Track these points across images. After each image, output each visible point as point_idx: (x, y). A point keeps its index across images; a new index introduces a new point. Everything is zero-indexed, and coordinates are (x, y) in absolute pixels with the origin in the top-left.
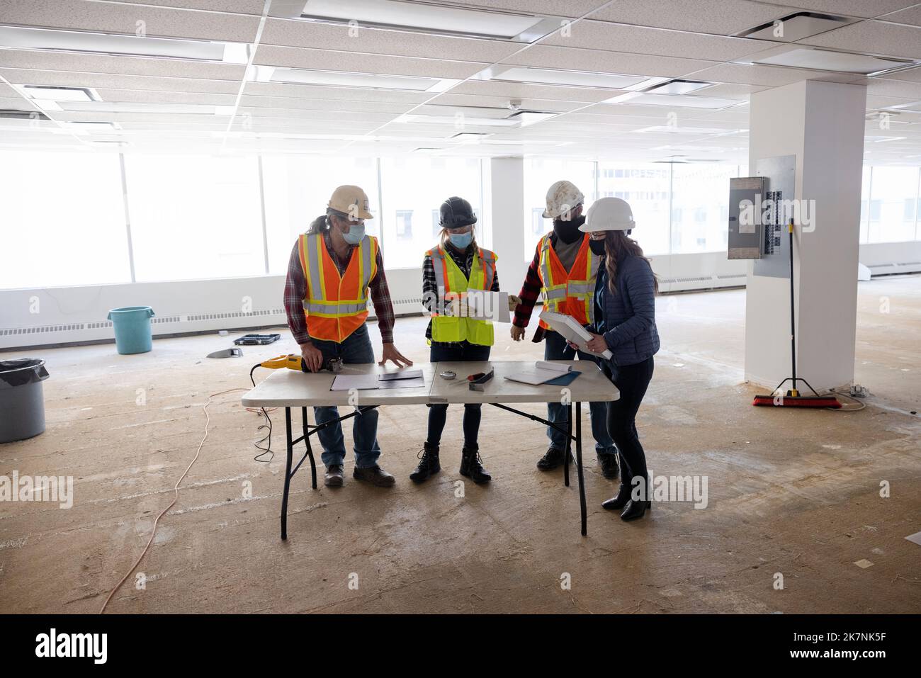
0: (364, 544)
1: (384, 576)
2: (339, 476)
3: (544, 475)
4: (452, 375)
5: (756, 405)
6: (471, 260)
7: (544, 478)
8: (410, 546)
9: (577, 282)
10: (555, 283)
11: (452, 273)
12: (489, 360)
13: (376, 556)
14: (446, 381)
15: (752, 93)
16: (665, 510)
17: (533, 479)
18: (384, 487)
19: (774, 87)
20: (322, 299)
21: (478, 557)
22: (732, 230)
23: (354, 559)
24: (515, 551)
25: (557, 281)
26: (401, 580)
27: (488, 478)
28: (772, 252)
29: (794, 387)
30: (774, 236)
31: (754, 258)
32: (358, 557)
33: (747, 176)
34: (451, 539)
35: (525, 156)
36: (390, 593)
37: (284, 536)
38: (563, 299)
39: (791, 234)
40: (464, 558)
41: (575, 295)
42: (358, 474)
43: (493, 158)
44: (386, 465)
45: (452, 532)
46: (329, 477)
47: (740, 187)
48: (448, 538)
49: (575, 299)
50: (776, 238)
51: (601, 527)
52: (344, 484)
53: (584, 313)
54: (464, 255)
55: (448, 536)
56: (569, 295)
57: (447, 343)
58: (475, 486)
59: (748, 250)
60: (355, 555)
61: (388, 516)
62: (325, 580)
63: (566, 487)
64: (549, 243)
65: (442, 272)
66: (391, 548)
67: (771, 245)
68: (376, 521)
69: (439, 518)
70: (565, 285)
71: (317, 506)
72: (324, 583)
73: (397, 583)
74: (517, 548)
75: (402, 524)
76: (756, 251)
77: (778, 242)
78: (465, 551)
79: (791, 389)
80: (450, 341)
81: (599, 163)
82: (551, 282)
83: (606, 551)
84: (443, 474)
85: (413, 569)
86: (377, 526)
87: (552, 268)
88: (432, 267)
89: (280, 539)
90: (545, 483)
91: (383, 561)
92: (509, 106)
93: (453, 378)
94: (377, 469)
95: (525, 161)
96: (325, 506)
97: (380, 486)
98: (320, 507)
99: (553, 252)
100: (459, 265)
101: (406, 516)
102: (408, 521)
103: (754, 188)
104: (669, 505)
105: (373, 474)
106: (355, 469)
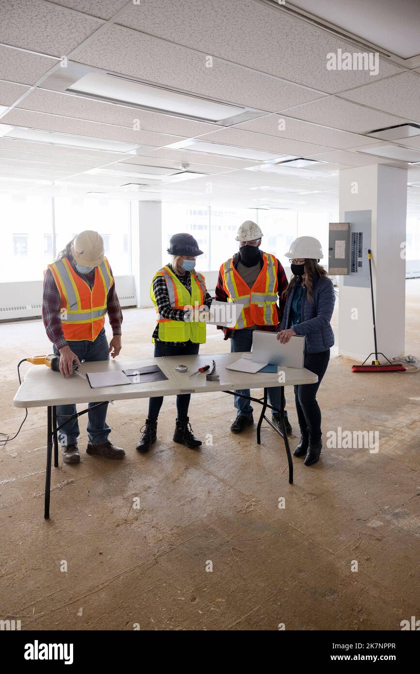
0: (122, 513)
1: (151, 542)
2: (77, 454)
3: (237, 436)
4: (185, 369)
5: (355, 372)
6: (190, 280)
7: (239, 439)
8: (161, 510)
9: (258, 294)
10: (240, 295)
11: (181, 290)
12: (199, 353)
13: (136, 523)
14: (180, 373)
15: (340, 170)
16: (336, 456)
17: (233, 441)
18: (117, 459)
19: (356, 167)
20: (77, 309)
21: (221, 513)
22: (330, 256)
23: (118, 528)
24: (248, 504)
25: (242, 293)
26: (168, 544)
27: (200, 443)
28: (357, 271)
29: (377, 359)
30: (358, 261)
31: (345, 275)
32: (122, 527)
33: (338, 222)
34: (192, 500)
35: (163, 201)
36: (164, 557)
37: (47, 516)
38: (247, 306)
39: (370, 260)
40: (210, 515)
41: (256, 303)
42: (90, 450)
43: (140, 201)
44: (116, 440)
45: (190, 493)
46: (68, 456)
47: (335, 229)
48: (190, 499)
49: (256, 306)
50: (359, 262)
51: (300, 475)
52: (81, 460)
53: (263, 316)
54: (185, 277)
55: (188, 497)
56: (252, 303)
57: (173, 343)
58: (190, 451)
59: (341, 269)
60: (118, 526)
61: (131, 484)
62: (100, 554)
63: (258, 445)
64: (231, 266)
65: (173, 289)
66: (146, 514)
67: (356, 266)
68: (122, 491)
69: (174, 481)
70: (249, 296)
71: (65, 482)
72: (101, 557)
73: (165, 547)
74: (248, 501)
75: (146, 491)
76: (345, 270)
77: (360, 264)
78: (209, 509)
79: (375, 360)
80: (175, 341)
81: (211, 208)
82: (237, 294)
83: (313, 494)
84: (160, 444)
85: (174, 531)
86: (126, 495)
87: (236, 284)
88: (166, 285)
89: (43, 519)
90: (241, 443)
91: (144, 528)
92: (180, 167)
93: (185, 371)
94: (109, 444)
95: (162, 204)
96: (72, 482)
97: (113, 459)
98: (68, 484)
99: (237, 273)
100: (184, 284)
101: (147, 483)
102: (149, 487)
103: (344, 230)
104: (337, 451)
105: (107, 449)
106: (89, 446)
